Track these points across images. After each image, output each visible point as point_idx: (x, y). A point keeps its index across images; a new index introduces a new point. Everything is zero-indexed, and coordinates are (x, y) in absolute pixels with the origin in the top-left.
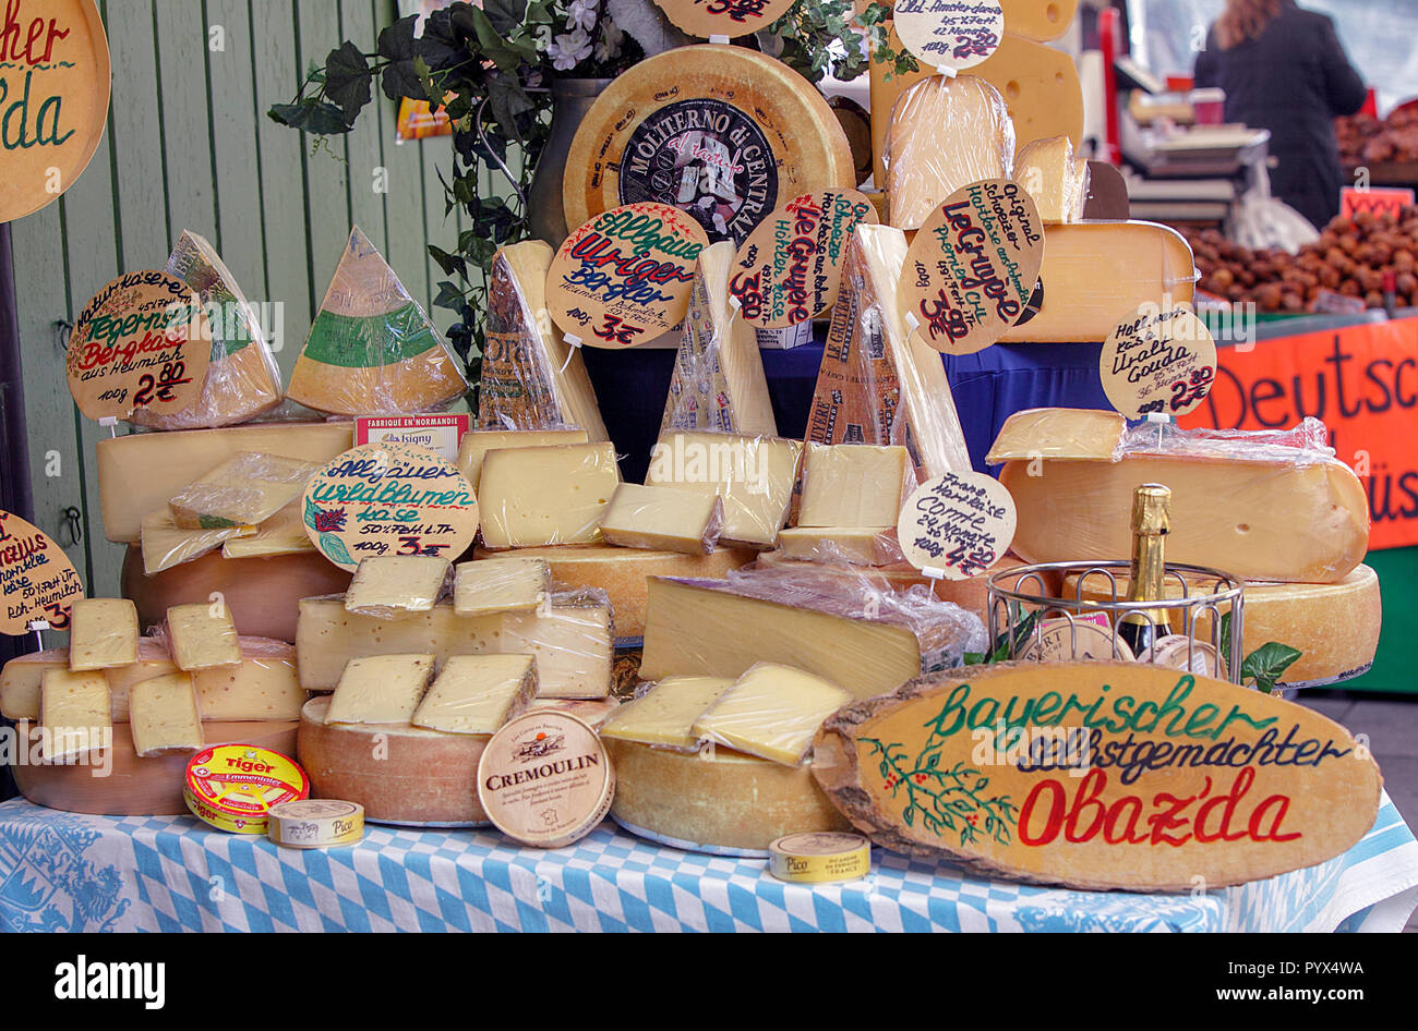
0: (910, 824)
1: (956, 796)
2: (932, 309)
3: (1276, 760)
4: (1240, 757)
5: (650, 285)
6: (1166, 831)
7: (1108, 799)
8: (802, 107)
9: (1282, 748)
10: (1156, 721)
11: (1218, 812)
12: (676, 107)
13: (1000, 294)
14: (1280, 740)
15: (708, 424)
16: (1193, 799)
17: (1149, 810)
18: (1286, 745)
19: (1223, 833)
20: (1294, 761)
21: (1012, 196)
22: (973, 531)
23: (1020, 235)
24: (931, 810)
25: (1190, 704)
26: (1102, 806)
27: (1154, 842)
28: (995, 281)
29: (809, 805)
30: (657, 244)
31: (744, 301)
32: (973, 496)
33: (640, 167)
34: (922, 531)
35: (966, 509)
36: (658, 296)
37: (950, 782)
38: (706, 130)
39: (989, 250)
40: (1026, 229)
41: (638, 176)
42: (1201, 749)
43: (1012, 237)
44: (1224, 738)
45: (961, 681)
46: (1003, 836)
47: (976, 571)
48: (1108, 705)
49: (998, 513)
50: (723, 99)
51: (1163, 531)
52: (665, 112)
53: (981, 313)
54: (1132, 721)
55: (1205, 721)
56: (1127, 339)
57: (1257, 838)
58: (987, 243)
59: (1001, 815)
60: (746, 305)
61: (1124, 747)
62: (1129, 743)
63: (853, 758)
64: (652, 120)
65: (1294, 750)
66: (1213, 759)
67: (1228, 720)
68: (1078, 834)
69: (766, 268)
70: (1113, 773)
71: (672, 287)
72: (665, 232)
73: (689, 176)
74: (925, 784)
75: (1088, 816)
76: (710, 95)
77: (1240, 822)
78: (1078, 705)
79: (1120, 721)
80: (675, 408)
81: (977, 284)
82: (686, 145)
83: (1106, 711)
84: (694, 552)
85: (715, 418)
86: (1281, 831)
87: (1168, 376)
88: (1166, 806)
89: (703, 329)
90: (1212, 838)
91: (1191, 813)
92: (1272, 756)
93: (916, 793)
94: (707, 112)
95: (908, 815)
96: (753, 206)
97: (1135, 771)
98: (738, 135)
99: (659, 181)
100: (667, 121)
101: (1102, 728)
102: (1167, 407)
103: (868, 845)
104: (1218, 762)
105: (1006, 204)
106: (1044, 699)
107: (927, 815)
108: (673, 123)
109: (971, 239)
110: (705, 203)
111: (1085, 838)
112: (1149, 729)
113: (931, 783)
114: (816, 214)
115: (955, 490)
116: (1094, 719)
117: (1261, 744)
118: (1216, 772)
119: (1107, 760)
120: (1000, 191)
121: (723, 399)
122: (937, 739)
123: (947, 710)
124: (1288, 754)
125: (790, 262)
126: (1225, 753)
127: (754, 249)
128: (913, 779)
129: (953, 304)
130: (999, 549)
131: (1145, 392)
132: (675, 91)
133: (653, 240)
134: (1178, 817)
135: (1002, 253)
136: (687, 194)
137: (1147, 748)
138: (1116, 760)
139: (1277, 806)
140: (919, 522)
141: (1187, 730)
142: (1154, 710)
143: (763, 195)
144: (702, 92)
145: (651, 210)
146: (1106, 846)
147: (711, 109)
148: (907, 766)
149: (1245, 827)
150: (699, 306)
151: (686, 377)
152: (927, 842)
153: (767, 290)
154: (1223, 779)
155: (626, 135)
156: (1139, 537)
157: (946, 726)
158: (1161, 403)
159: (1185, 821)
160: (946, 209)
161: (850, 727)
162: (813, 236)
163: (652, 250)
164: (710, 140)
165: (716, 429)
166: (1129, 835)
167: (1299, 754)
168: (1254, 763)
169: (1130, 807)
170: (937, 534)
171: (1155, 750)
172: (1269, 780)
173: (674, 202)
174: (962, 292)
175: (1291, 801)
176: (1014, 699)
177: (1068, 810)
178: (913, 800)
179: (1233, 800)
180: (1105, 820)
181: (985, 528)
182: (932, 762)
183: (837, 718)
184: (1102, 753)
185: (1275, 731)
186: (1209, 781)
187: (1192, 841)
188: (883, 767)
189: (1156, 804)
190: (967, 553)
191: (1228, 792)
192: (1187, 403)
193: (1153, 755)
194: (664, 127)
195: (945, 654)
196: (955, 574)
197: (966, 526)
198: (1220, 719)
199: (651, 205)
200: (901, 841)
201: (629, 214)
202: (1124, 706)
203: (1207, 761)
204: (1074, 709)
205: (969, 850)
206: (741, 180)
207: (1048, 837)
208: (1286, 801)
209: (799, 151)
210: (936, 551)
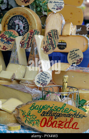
0: (26, 122)
1: (32, 119)
2: (45, 48)
3: (76, 117)
4: (71, 116)
5: (10, 42)
6: (60, 126)
7: (53, 121)
8: (33, 17)
9: (77, 115)
10: (60, 110)
11: (68, 124)
12: (15, 16)
13: (53, 46)
14: (77, 114)
15: (15, 63)
16: (64, 122)
17: (58, 123)
18: (78, 115)
19: (68, 127)
20: (79, 117)
21: (56, 32)
22: (45, 80)
23: (56, 38)
24: (29, 121)
25: (65, 108)
26: (52, 122)
27: (59, 128)
28: (53, 44)
29: (14, 119)
30: (12, 36)
31: (21, 45)
32: (45, 75)
33: (10, 24)
34: (38, 80)
35: (44, 77)
36: (11, 43)
37: (32, 117)
38: (20, 20)
39: (53, 40)
40: (57, 37)
41: (10, 26)
42: (66, 114)
43: (55, 38)
44: (69, 113)
45: (34, 102)
46: (38, 125)
47: (44, 86)
48: (54, 107)
49: (48, 78)
50: (22, 15)
51: (67, 82)
52: (14, 17)
53: (50, 49)
54: (57, 110)
55: (67, 111)
56: (71, 53)
57: (73, 128)
58: (52, 38)
59: (38, 122)
60: (22, 45)
61: (55, 114)
62: (56, 113)
63: (19, 112)
64: (12, 18)
65: (79, 116)
66: (68, 116)
67: (70, 111)
68: (48, 126)
69: (25, 40)
70: (54, 117)
71: (13, 42)
72: (13, 34)
73: (17, 26)
74: (28, 117)
75: (50, 123)
76: (20, 15)
77: (70, 126)
78: (50, 107)
79: (55, 110)
80: (11, 60)
81: (51, 44)
82: (17, 22)
83: (53, 108)
84: (10, 81)
85: (16, 62)
86: (76, 128)
87: (76, 59)
88: (61, 123)
89: (15, 49)
90: (67, 128)
91: (64, 124)
92: (76, 116)
93: (27, 118)
94: (20, 17)
95: (25, 121)
96: (26, 31)
97: (57, 117)
98: (24, 21)
99: (13, 27)
100: (14, 18)
101: (53, 110)
102: (76, 64)
103: (20, 125)
104: (68, 117)
105: (55, 33)
106: (45, 106)
107: (28, 121)
108: (15, 18)
109: (51, 38)
110: (19, 30)
111: (49, 126)
112: (59, 111)
113: (29, 117)
114: (33, 33)
115: (43, 74)
116: (52, 109)
117: (74, 114)
118: (68, 118)
119: (53, 115)
120: (55, 31)
121: (18, 59)
122: (30, 111)
123: (32, 106)
124: (78, 116)
125: (28, 40)
126: (69, 115)
127: (24, 37)
128: (27, 116)
129: (47, 47)
130: (48, 83)
131: (73, 61)
132: (16, 14)
133: (11, 35)
134: (62, 124)
135: (54, 40)
136: (17, 29)
137: (59, 114)
138: (54, 115)
139: (76, 124)
140: (38, 78)
141: (64, 112)
142: (60, 108)
143: (27, 29)
144: (19, 14)
145: (12, 31)
146: (52, 128)
147: (20, 16)
148: (26, 114)
149: (71, 127)
150: (15, 45)
151: (13, 55)
152: (28, 125)
153: (25, 43)
154: (69, 119)
155: (9, 20)
156: (63, 83)
157: (32, 109)
158: (75, 63)
159: (63, 125)
160: (48, 33)
161: (19, 108)
162: (32, 36)
163: (11, 37)
164: (20, 21)
165: (16, 63)
166: (55, 126)
167: (80, 116)
168: (73, 117)
169: (56, 122)
170: (40, 80)
171: (60, 114)
172: (75, 120)
173: (15, 30)
174: (49, 45)
175: (78, 123)
176: (41, 105)
177: (47, 122)
178: (26, 119)
179: (70, 122)
180: (52, 124)
181: (46, 80)
182: (29, 114)
183: (18, 107)
184: (52, 114)
185: (76, 113)
186: (67, 119)
187: (64, 128)
188: (23, 114)
189: (59, 122)
190: (43, 83)
191: (69, 121)
192: (78, 63)
193: (59, 115)
194: (14, 19)
195: (37, 98)
196: (42, 86)
197: (44, 79)
198: (69, 110)
199: (12, 30)
200: (24, 125)
201: (8, 31)
202: (56, 108)
203: (67, 116)
204: (49, 108)
205: (33, 127)
206: (24, 27)
207: (44, 126)
208: (77, 123)
209: (32, 23)
210: (39, 83)
